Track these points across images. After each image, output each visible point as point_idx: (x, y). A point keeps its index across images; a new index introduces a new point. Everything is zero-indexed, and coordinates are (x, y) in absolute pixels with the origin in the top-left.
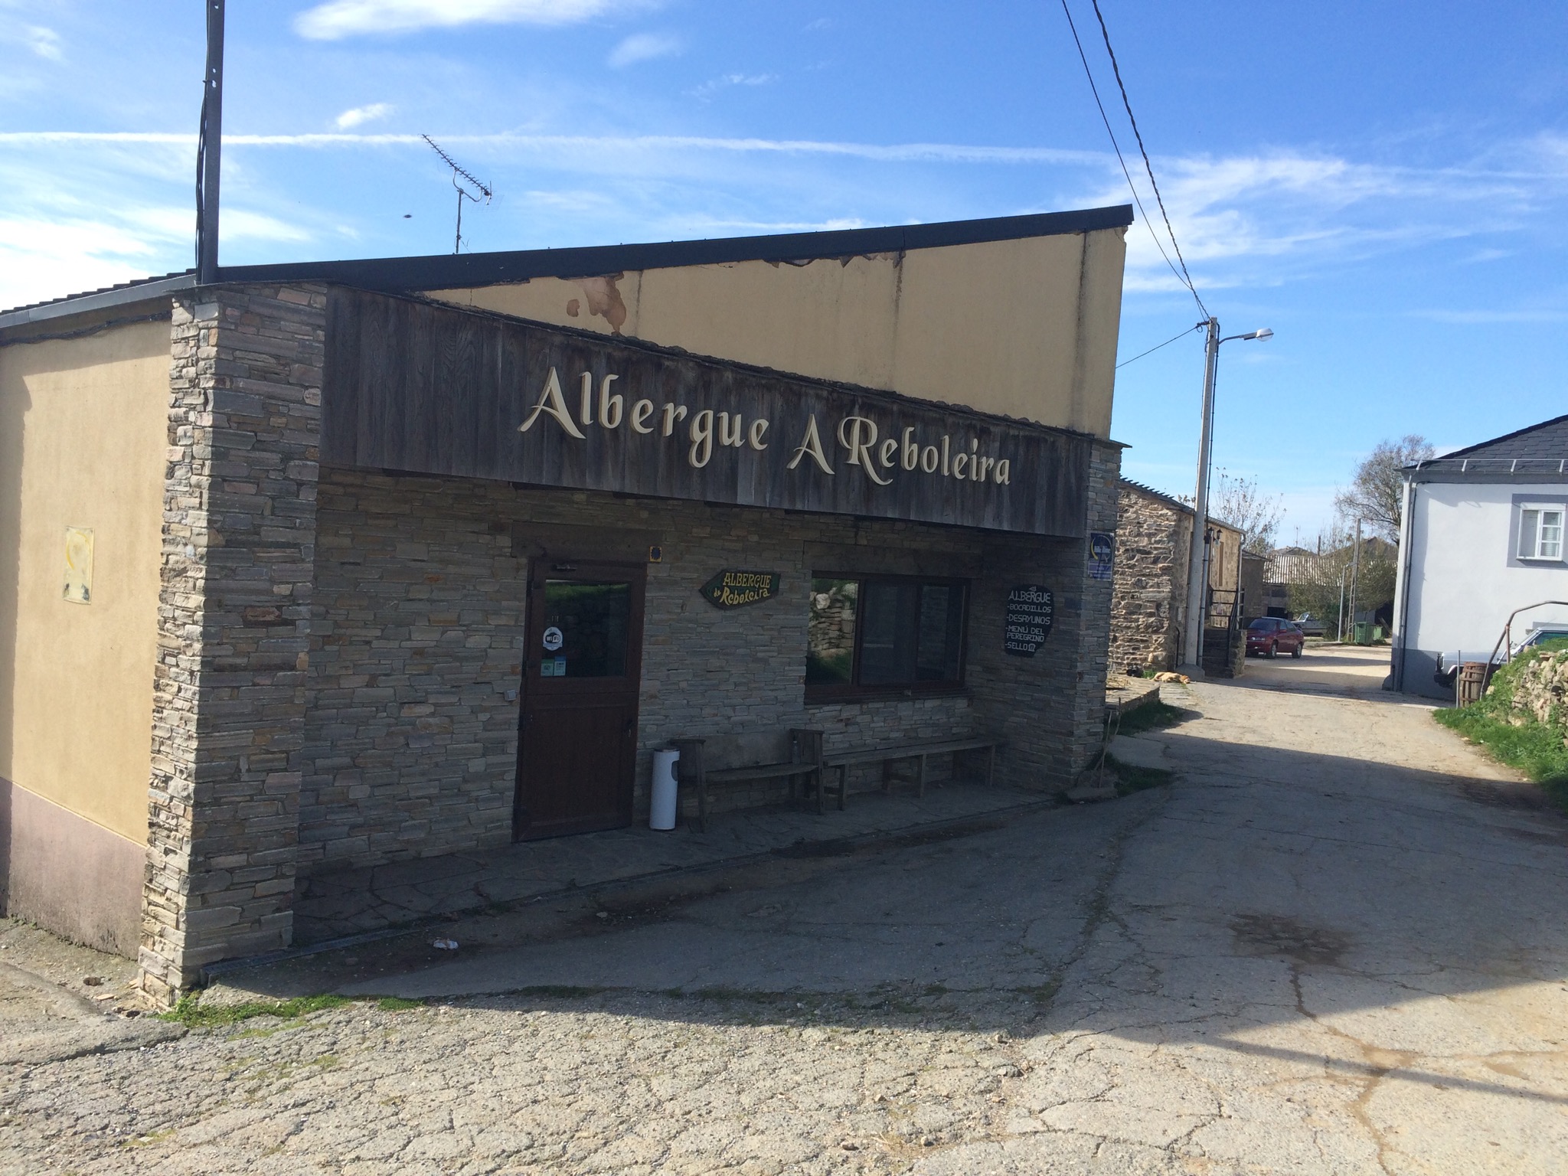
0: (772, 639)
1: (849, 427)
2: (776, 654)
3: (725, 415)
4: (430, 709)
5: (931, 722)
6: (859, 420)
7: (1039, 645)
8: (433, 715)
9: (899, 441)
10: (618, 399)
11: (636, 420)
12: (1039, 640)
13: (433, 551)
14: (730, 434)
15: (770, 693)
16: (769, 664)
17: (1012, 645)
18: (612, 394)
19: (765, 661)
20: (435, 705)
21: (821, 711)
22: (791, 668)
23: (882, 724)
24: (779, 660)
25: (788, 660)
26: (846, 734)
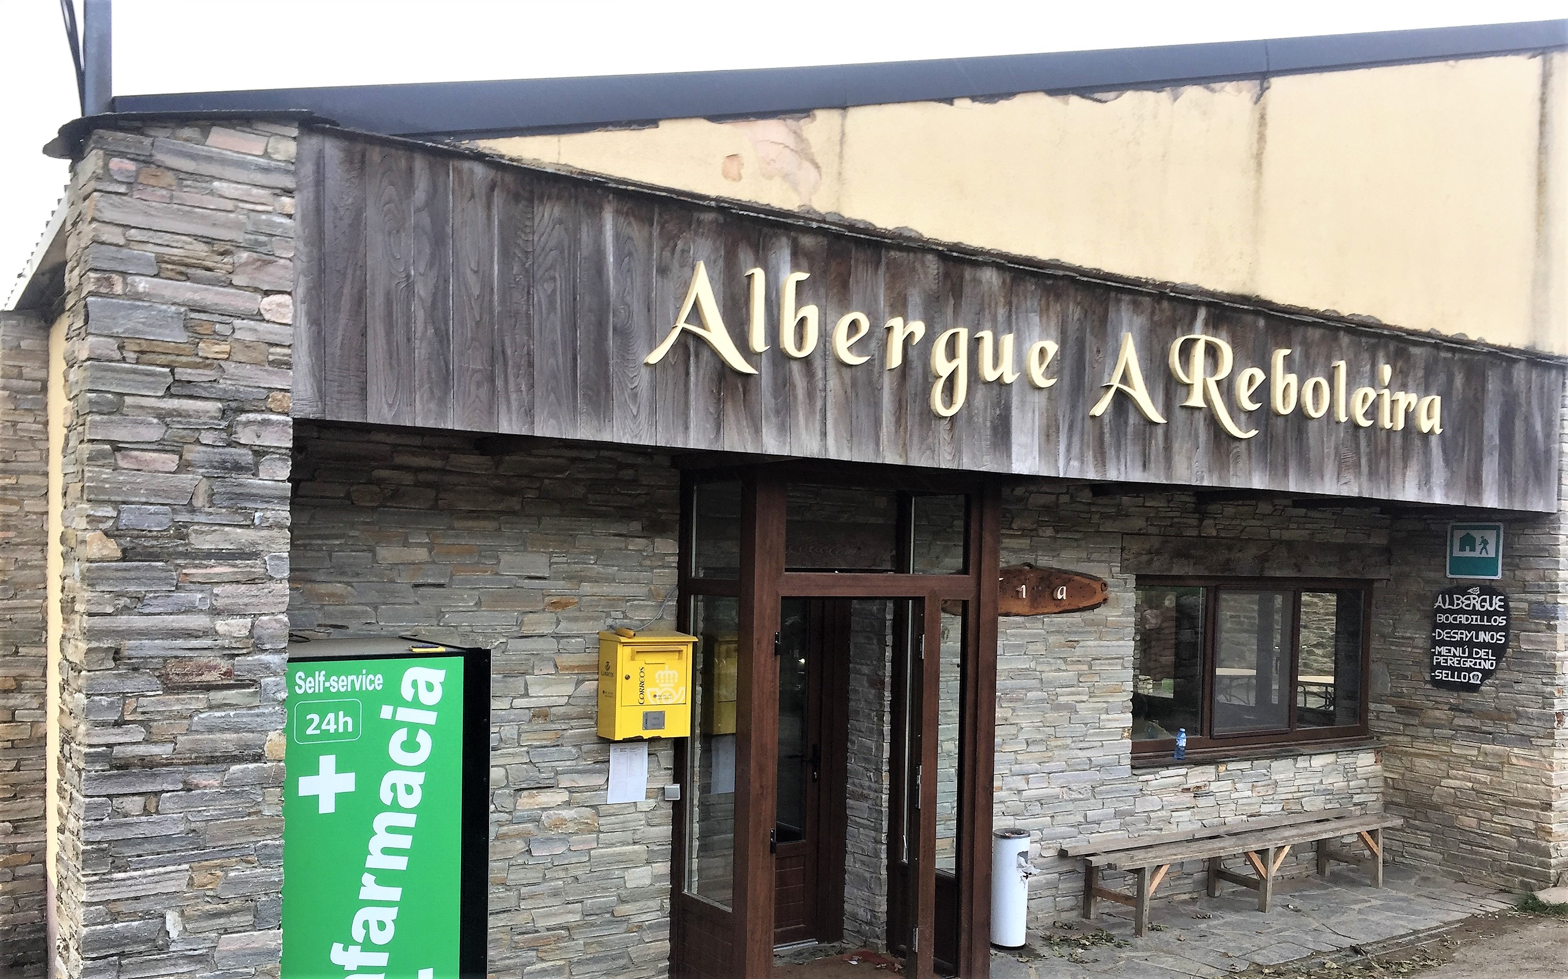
0: (1080, 675)
1: (1186, 349)
2: (1085, 698)
3: (987, 335)
4: (565, 796)
5: (1323, 787)
6: (1202, 338)
7: (1487, 674)
8: (568, 804)
9: (1267, 369)
10: (811, 312)
11: (842, 345)
12: (1487, 666)
13: (556, 563)
14: (996, 364)
15: (1081, 754)
16: (1076, 712)
17: (1441, 675)
18: (800, 302)
19: (1072, 709)
20: (570, 790)
21: (1158, 777)
22: (1109, 717)
23: (1249, 793)
24: (1090, 705)
25: (1105, 705)
26: (1195, 810)
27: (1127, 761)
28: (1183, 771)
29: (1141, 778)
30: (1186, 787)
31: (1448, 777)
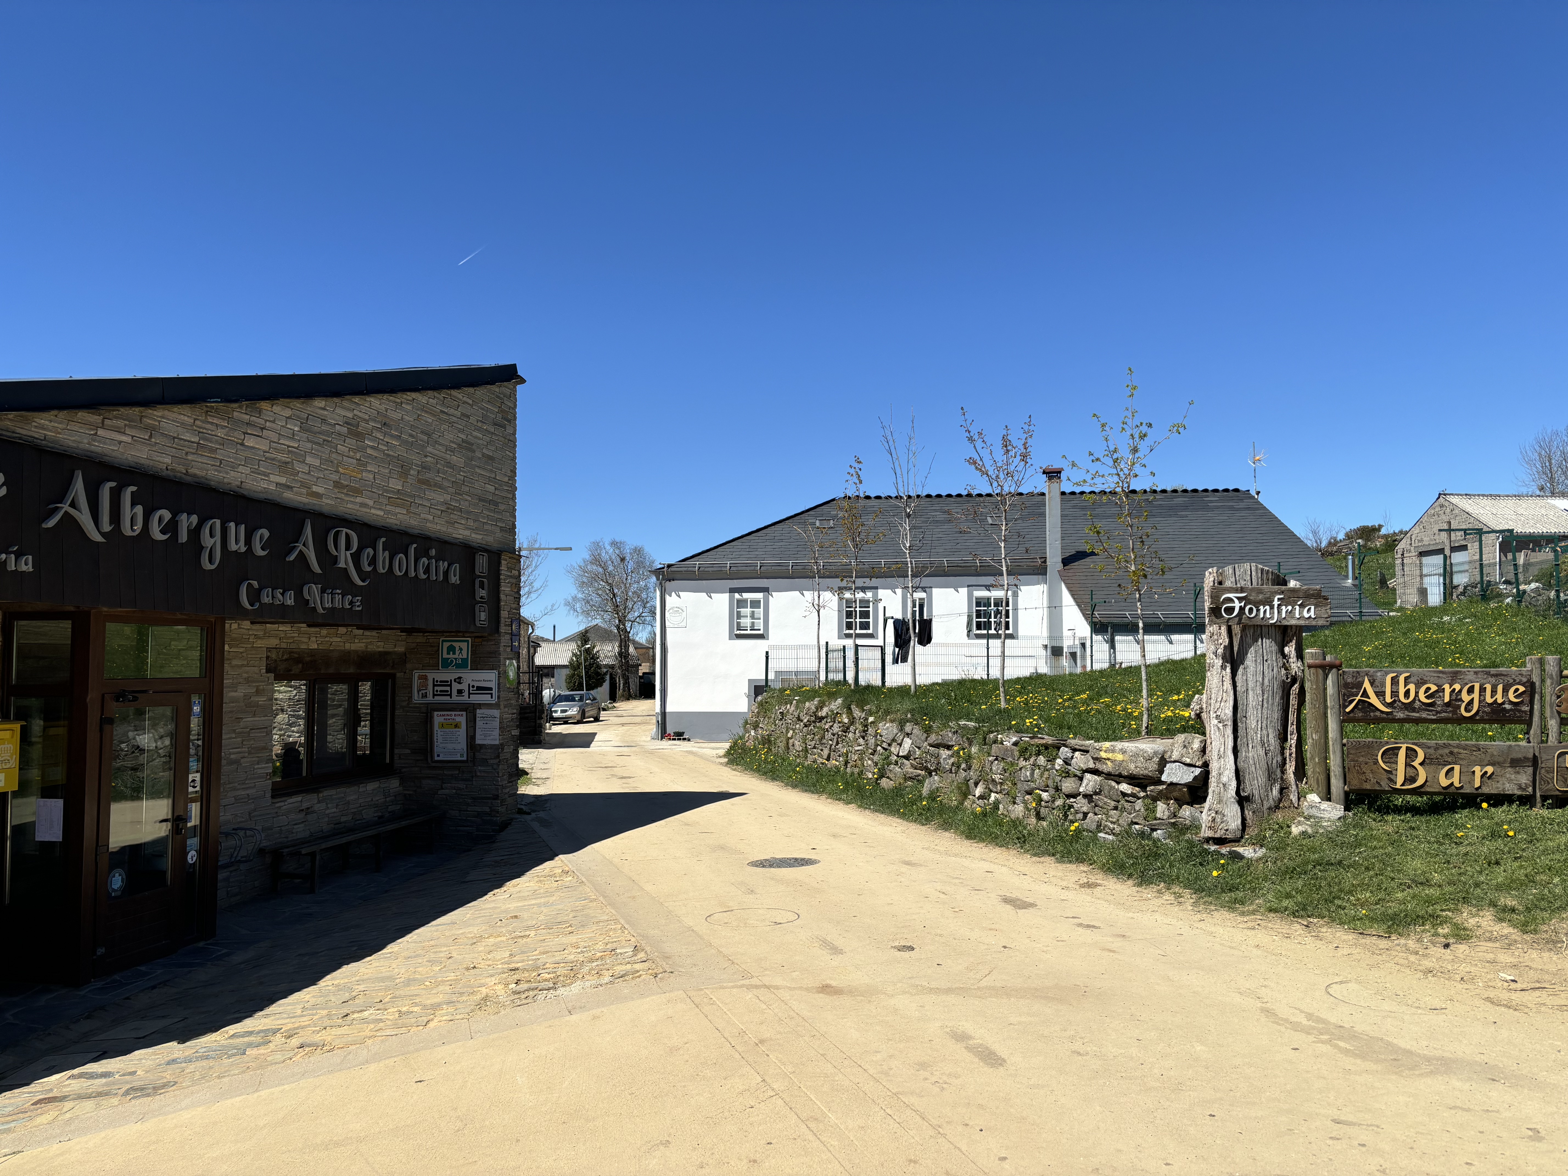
1: (337, 535)
3: (231, 525)
5: (373, 803)
6: (344, 530)
9: (375, 549)
10: (139, 509)
11: (155, 528)
14: (237, 542)
18: (133, 504)
21: (286, 803)
22: (260, 766)
23: (335, 810)
24: (248, 760)
25: (257, 759)
26: (306, 823)
27: (268, 795)
28: (300, 799)
29: (277, 805)
30: (301, 808)
31: (442, 789)
